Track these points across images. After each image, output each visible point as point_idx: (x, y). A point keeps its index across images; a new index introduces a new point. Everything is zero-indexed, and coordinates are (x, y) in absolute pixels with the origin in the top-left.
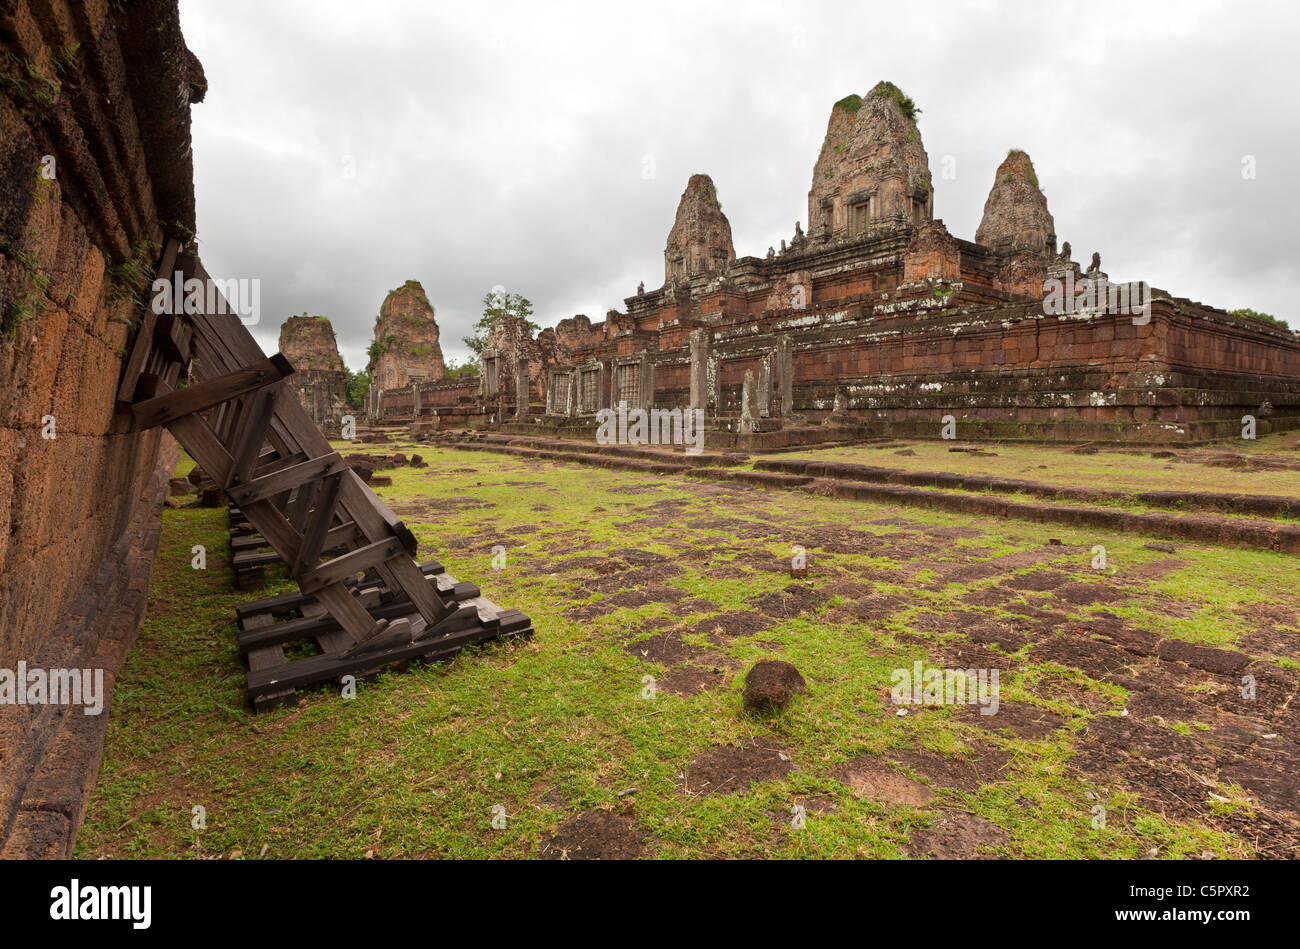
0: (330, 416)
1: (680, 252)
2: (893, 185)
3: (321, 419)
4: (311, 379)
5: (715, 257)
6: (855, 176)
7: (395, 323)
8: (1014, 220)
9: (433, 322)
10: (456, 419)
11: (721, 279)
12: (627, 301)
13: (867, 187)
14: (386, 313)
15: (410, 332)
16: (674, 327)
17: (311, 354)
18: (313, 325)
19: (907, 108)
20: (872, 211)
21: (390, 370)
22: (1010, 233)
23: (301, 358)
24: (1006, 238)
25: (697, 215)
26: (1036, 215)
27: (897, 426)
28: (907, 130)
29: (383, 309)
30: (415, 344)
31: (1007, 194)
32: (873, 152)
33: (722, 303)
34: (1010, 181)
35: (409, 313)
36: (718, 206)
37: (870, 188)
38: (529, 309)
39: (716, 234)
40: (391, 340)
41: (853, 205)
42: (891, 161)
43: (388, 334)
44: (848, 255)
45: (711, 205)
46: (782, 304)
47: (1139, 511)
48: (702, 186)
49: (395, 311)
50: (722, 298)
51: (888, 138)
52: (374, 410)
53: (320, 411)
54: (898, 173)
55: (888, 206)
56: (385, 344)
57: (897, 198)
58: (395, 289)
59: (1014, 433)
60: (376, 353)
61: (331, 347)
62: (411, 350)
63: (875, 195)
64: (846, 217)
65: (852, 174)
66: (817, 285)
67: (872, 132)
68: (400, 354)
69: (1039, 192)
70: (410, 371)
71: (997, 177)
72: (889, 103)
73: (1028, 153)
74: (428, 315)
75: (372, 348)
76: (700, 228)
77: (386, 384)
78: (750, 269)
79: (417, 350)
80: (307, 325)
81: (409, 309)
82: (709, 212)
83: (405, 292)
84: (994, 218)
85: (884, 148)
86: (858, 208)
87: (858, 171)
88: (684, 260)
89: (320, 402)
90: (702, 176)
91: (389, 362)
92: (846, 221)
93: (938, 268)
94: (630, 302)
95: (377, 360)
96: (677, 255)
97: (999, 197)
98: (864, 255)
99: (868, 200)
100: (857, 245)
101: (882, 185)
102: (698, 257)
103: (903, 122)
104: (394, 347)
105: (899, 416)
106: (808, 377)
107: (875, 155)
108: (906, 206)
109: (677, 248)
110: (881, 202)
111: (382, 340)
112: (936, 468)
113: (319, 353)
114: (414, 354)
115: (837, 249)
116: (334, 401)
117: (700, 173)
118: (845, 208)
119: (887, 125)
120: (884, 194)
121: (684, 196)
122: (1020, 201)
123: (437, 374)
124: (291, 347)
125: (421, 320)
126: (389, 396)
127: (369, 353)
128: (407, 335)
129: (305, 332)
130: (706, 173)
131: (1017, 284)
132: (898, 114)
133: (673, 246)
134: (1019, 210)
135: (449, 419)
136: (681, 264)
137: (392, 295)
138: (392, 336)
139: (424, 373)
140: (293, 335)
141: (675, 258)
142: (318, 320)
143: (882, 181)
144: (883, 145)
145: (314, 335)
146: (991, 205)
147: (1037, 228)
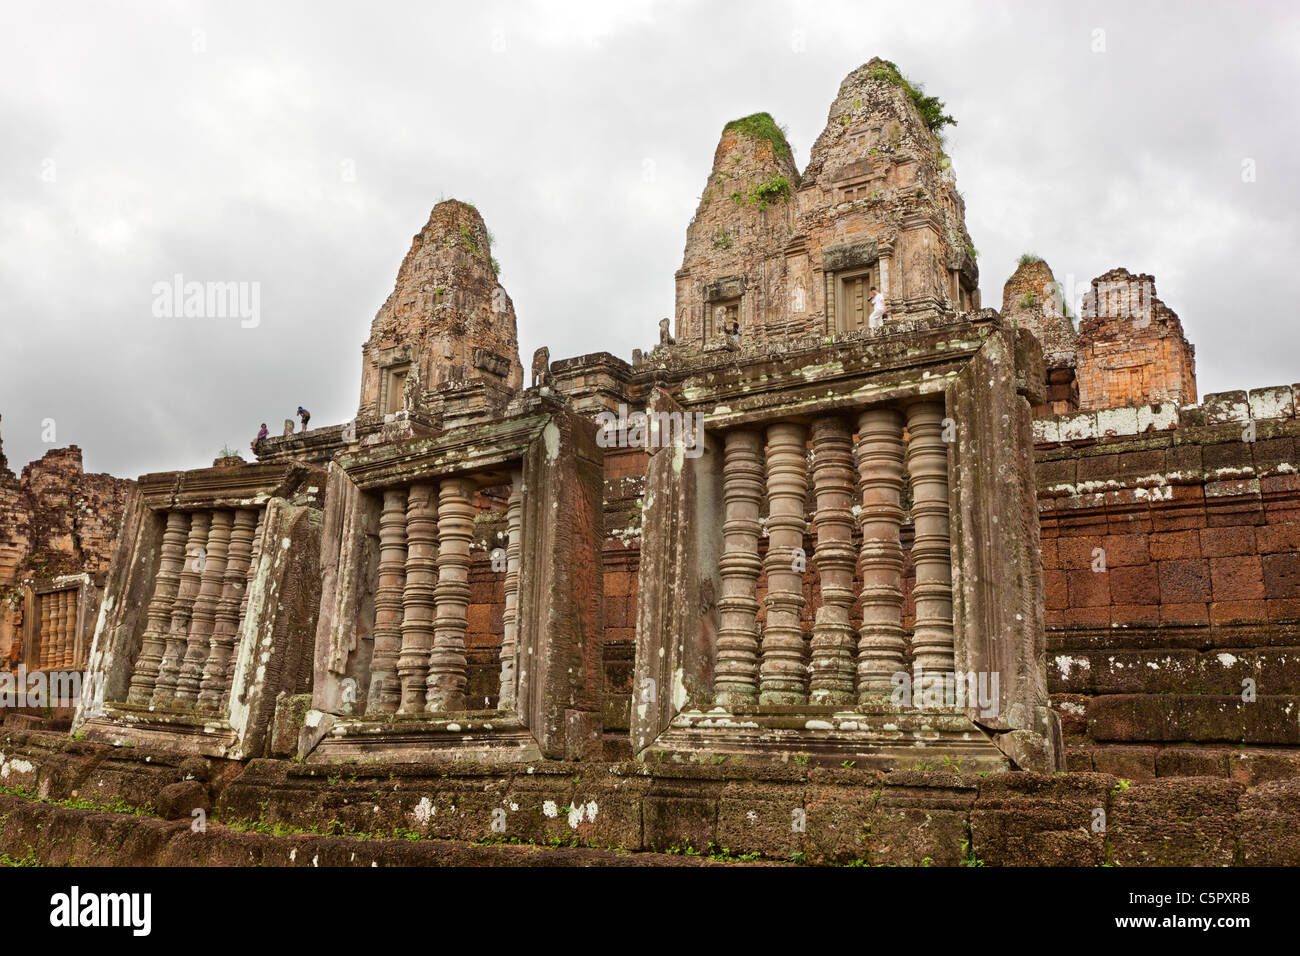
1: (405, 349)
2: (923, 241)
5: (483, 369)
6: (841, 215)
13: (873, 237)
19: (929, 111)
25: (451, 276)
28: (934, 149)
32: (880, 172)
36: (493, 268)
37: (880, 240)
39: (487, 323)
41: (835, 272)
42: (920, 194)
45: (479, 262)
48: (459, 222)
54: (935, 219)
55: (916, 279)
57: (935, 267)
64: (821, 296)
65: (832, 212)
67: (873, 137)
72: (899, 94)
76: (456, 303)
78: (605, 381)
82: (476, 276)
85: (901, 169)
86: (846, 282)
87: (848, 206)
88: (414, 367)
90: (461, 205)
92: (820, 306)
96: (398, 354)
99: (873, 263)
101: (904, 237)
102: (447, 363)
103: (925, 133)
107: (884, 179)
109: (398, 340)
110: (904, 273)
117: (455, 199)
118: (818, 278)
119: (903, 129)
120: (909, 255)
121: (419, 238)
132: (916, 117)
133: (387, 333)
136: (403, 374)
141: (389, 361)
143: (904, 229)
144: (899, 162)
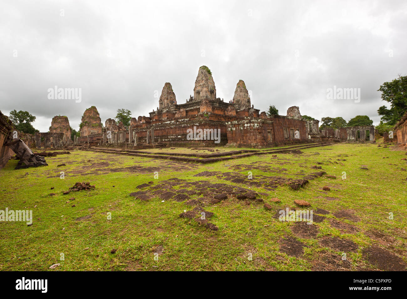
0: (59, 144)
2: (205, 89)
3: (56, 145)
4: (54, 135)
5: (171, 103)
6: (197, 87)
7: (87, 118)
8: (240, 96)
9: (99, 118)
10: (94, 144)
11: (167, 109)
12: (150, 113)
14: (85, 115)
15: (92, 120)
16: (154, 121)
17: (61, 126)
18: (62, 118)
19: (209, 72)
20: (201, 95)
21: (85, 131)
22: (239, 99)
23: (58, 128)
24: (238, 100)
25: (167, 92)
26: (245, 95)
27: (174, 144)
28: (209, 77)
29: (84, 114)
30: (93, 124)
31: (239, 90)
33: (167, 115)
34: (239, 87)
35: (92, 115)
36: (172, 90)
37: (200, 89)
38: (130, 113)
39: (171, 97)
40: (86, 123)
42: (204, 84)
43: (85, 121)
44: (195, 105)
46: (178, 116)
47: (201, 159)
48: (168, 85)
49: (88, 114)
50: (167, 114)
51: (204, 79)
52: (75, 142)
53: (56, 143)
54: (206, 86)
55: (204, 94)
56: (84, 124)
57: (206, 92)
58: (88, 108)
59: (187, 145)
60: (81, 126)
61: (68, 124)
62: (92, 125)
63: (201, 91)
66: (187, 112)
67: (201, 77)
68: (89, 126)
69: (246, 89)
70: (92, 131)
71: (237, 86)
72: (204, 71)
73: (243, 81)
74: (98, 116)
75: (80, 125)
76: (167, 96)
77: (84, 135)
78: (175, 107)
79: (94, 126)
80: (60, 118)
81: (92, 114)
82: (170, 92)
83: (91, 109)
84: (236, 95)
85: (203, 81)
86: (199, 94)
87: (198, 85)
89: (56, 141)
90: (168, 83)
91: (85, 129)
93: (206, 110)
94: (150, 114)
95: (82, 128)
96: (162, 102)
97: (237, 90)
98: (198, 105)
100: (197, 102)
101: (203, 89)
102: (166, 103)
103: (208, 75)
104: (87, 124)
105: (174, 142)
106: (164, 135)
107: (201, 82)
108: (209, 94)
111: (83, 122)
112: (183, 152)
113: (64, 126)
114: (93, 126)
115: (193, 103)
116: (60, 140)
117: (168, 82)
119: (204, 76)
120: (203, 91)
122: (241, 92)
123: (100, 132)
124: (55, 125)
125: (96, 117)
126: (84, 138)
127: (80, 126)
128: (91, 121)
129: (60, 120)
130: (169, 82)
131: (230, 112)
132: (207, 73)
133: (161, 100)
134: (241, 94)
135: (92, 144)
136: (162, 104)
137: (87, 110)
138: (86, 121)
139: (96, 132)
140: (56, 121)
142: (64, 117)
145: (62, 121)
146: (236, 92)
147: (245, 98)
